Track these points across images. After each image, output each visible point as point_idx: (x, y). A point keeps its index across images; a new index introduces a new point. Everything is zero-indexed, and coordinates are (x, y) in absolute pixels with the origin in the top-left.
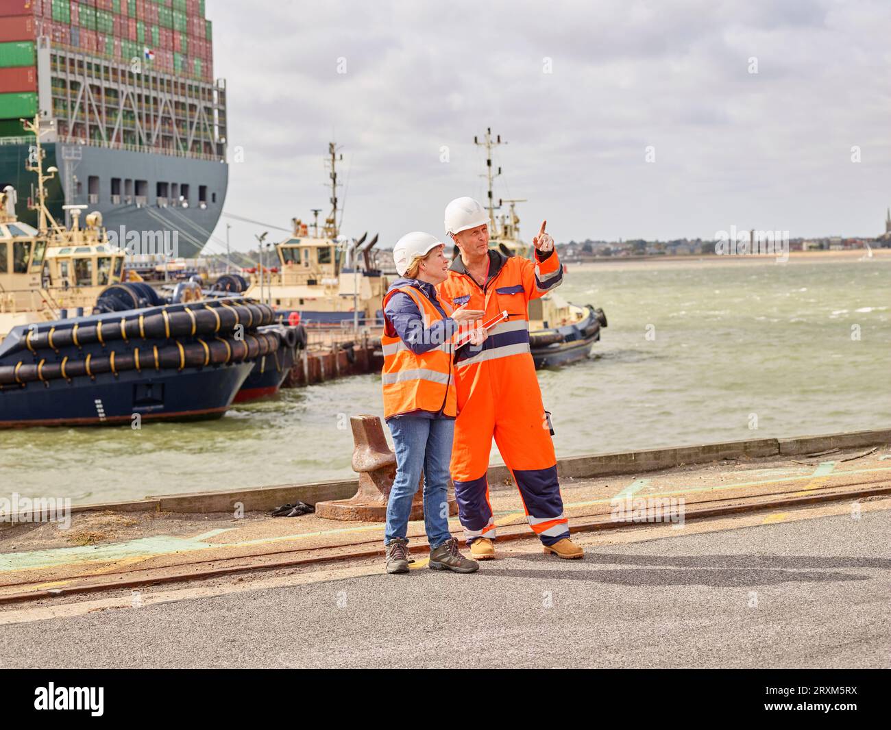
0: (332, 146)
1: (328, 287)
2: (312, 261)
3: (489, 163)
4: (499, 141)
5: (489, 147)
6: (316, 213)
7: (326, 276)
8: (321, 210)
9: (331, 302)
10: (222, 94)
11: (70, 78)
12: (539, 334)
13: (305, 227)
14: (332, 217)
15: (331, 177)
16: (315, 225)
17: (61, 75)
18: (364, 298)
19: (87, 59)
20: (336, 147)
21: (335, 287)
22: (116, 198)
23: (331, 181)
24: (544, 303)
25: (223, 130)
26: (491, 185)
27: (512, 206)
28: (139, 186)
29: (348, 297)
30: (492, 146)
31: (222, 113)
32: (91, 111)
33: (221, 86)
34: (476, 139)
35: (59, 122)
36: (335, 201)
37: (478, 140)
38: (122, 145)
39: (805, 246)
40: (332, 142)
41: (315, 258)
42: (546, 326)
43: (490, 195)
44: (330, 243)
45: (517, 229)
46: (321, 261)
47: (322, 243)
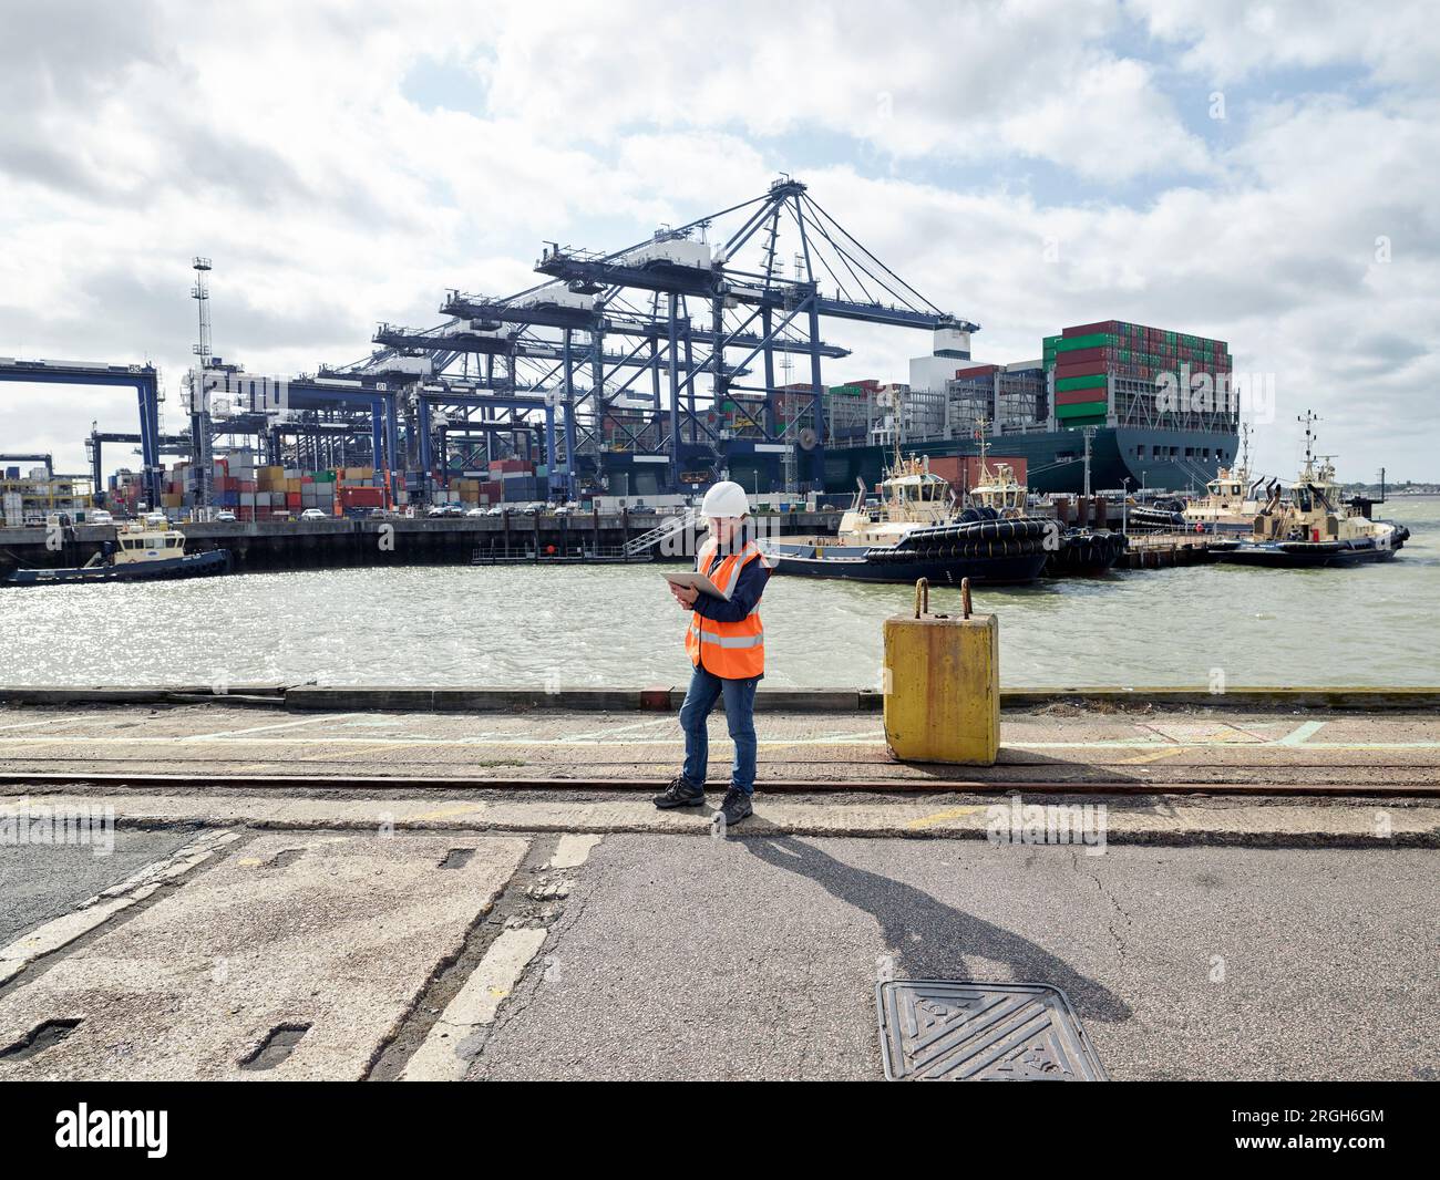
0: (1246, 425)
1: (1235, 509)
2: (1228, 494)
3: (1308, 433)
4: (1315, 418)
5: (1308, 423)
7: (1234, 503)
11: (1128, 392)
12: (1330, 544)
14: (1244, 468)
17: (1122, 391)
18: (1252, 516)
19: (1140, 381)
21: (1238, 509)
22: (1157, 457)
24: (1339, 524)
26: (1309, 447)
27: (1327, 460)
28: (1173, 451)
29: (1243, 516)
30: (1311, 422)
32: (1142, 410)
34: (1299, 418)
35: (1119, 417)
36: (1245, 458)
37: (1301, 419)
38: (1162, 427)
40: (1246, 422)
41: (1230, 491)
42: (1336, 538)
43: (1308, 453)
44: (1240, 483)
45: (1332, 475)
46: (1234, 494)
47: (1235, 483)
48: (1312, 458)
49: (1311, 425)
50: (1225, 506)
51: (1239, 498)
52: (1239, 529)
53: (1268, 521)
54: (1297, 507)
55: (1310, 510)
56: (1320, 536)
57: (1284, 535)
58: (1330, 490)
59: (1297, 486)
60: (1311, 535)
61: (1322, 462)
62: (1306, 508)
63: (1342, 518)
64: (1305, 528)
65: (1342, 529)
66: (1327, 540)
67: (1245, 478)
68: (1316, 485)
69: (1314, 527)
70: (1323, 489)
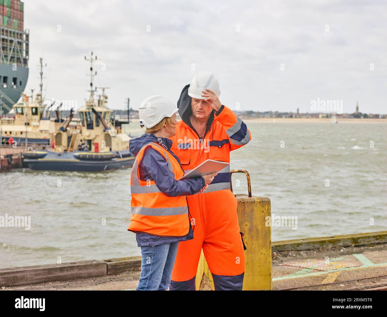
0: (41, 59)
1: (34, 126)
2: (29, 114)
3: (91, 69)
4: (96, 58)
5: (92, 62)
6: (32, 91)
7: (34, 121)
8: (35, 90)
9: (36, 134)
10: (27, 36)
12: (106, 154)
13: (28, 97)
14: (40, 93)
15: (40, 74)
16: (32, 97)
18: (51, 132)
20: (43, 60)
21: (38, 126)
23: (40, 76)
24: (112, 139)
25: (27, 53)
26: (92, 80)
27: (104, 90)
29: (43, 132)
30: (93, 61)
31: (27, 45)
33: (27, 32)
34: (85, 57)
36: (41, 86)
37: (87, 58)
39: (320, 116)
40: (42, 58)
41: (30, 112)
42: (111, 149)
43: (91, 85)
44: (38, 105)
45: (106, 102)
46: (33, 114)
47: (34, 105)
48: (94, 89)
49: (93, 63)
50: (28, 124)
51: (37, 117)
52: (43, 143)
53: (65, 136)
54: (84, 126)
55: (92, 128)
56: (100, 148)
57: (76, 147)
58: (105, 113)
59: (84, 109)
60: (93, 147)
61: (99, 92)
62: (90, 126)
63: (114, 135)
64: (89, 142)
65: (114, 142)
66: (104, 150)
67: (41, 102)
68: (98, 109)
69: (95, 141)
70: (101, 113)
